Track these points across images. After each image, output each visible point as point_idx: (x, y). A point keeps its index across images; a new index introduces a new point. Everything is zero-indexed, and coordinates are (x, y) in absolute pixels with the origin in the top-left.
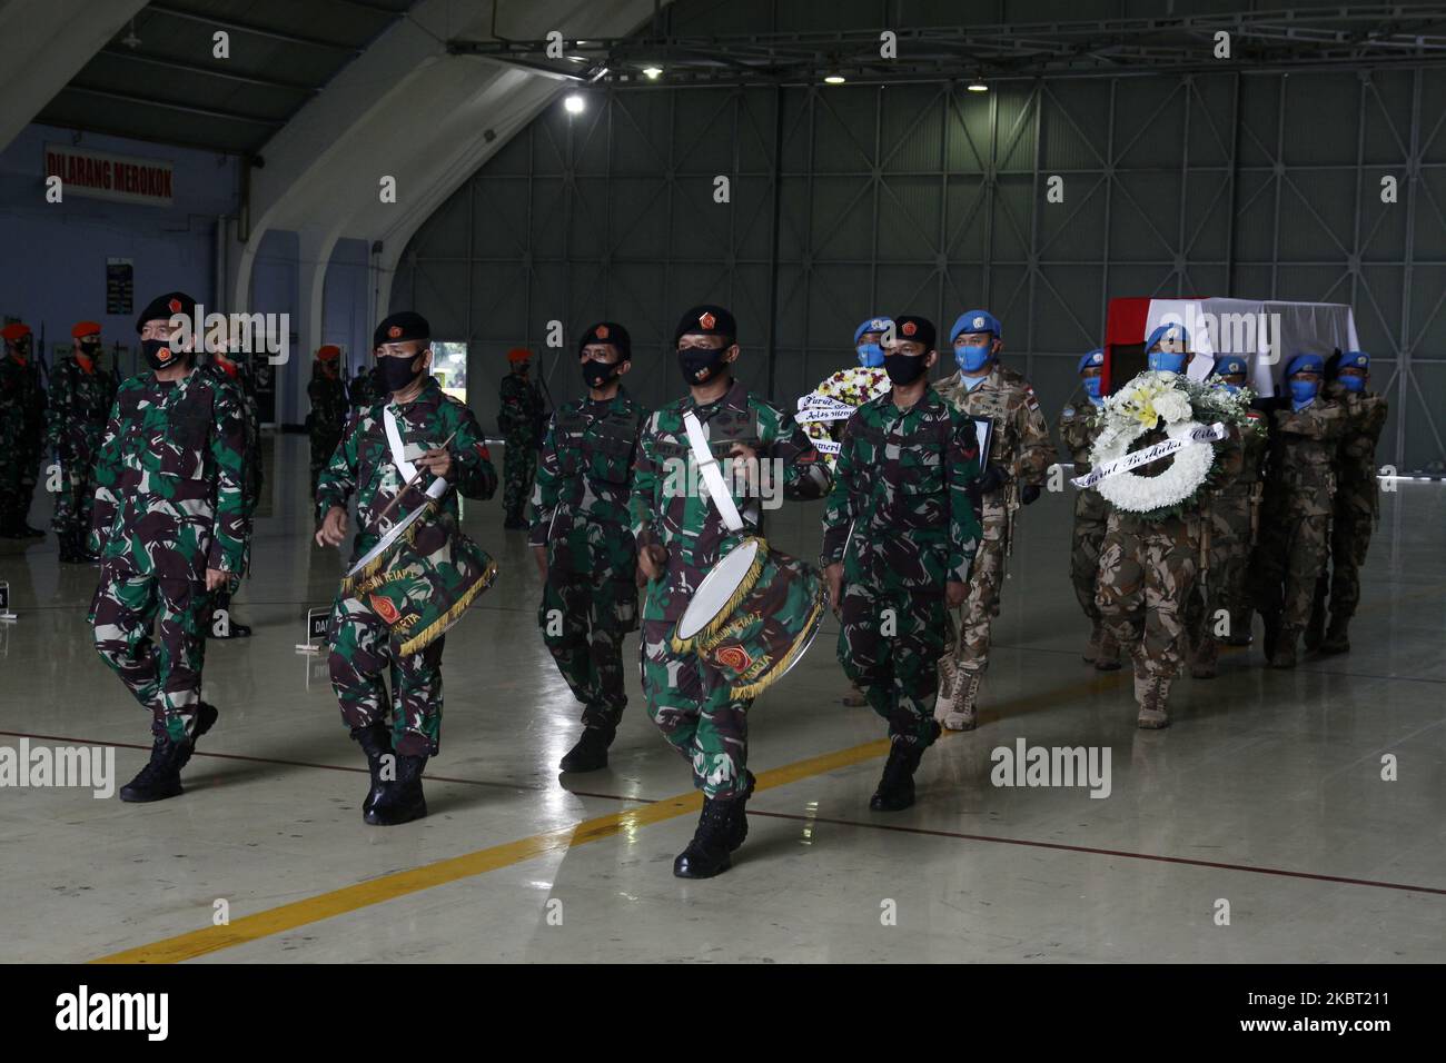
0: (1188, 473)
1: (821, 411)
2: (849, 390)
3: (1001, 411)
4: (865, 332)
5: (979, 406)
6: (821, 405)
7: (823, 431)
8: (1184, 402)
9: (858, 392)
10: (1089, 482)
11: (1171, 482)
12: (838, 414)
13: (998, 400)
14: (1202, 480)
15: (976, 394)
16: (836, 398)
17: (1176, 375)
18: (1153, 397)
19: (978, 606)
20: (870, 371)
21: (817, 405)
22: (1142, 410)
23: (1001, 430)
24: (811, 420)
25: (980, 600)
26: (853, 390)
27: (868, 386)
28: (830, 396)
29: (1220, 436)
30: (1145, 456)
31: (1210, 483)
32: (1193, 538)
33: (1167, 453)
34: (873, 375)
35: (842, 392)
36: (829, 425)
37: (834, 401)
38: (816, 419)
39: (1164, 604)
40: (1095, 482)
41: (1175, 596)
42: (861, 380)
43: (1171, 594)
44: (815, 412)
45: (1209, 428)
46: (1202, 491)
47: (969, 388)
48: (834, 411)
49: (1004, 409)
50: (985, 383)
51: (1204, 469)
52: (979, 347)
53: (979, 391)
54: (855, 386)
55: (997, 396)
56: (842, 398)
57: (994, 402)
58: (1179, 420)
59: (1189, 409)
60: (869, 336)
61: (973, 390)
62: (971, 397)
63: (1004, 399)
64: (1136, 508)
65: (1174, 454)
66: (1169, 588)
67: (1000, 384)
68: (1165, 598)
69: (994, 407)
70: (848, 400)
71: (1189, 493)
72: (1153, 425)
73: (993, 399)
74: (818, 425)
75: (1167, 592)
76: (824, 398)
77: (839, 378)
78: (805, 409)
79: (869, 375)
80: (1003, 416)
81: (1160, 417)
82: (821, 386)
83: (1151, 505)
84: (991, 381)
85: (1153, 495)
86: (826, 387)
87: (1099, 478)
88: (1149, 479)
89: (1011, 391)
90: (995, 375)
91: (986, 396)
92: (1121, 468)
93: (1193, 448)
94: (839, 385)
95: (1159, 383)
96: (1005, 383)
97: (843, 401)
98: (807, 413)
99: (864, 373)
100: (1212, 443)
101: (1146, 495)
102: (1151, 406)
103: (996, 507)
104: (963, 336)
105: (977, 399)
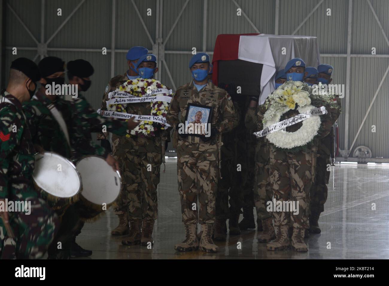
0: (310, 130)
1: (122, 99)
2: (135, 89)
3: (215, 101)
4: (143, 62)
5: (204, 99)
6: (122, 96)
7: (123, 109)
8: (307, 97)
9: (140, 90)
10: (263, 134)
11: (302, 134)
12: (130, 100)
13: (213, 96)
14: (316, 133)
15: (203, 93)
16: (129, 93)
17: (302, 83)
18: (293, 94)
19: (211, 193)
20: (146, 80)
21: (119, 96)
22: (287, 100)
23: (216, 110)
24: (117, 103)
25: (211, 190)
26: (137, 89)
27: (145, 87)
28: (126, 92)
29: (324, 113)
30: (289, 122)
31: (319, 135)
32: (309, 161)
33: (299, 121)
34: (147, 82)
35: (132, 90)
36: (125, 106)
37: (128, 94)
38: (119, 103)
39: (300, 194)
40: (266, 134)
41: (304, 189)
42: (141, 84)
43: (302, 189)
44: (119, 99)
45: (318, 109)
46: (316, 139)
47: (199, 89)
48: (129, 99)
49: (217, 100)
50: (206, 87)
51: (317, 128)
52: (204, 70)
53: (204, 91)
54: (138, 87)
55: (212, 93)
56: (131, 93)
57: (212, 97)
58: (305, 106)
59: (310, 100)
60: (145, 63)
61: (201, 91)
62: (200, 94)
63: (216, 96)
64: (286, 147)
65: (302, 121)
66: (301, 186)
67: (213, 87)
68: (300, 191)
69: (212, 99)
70: (134, 94)
71: (310, 140)
72: (293, 107)
73: (211, 95)
74: (120, 106)
75: (300, 188)
76: (123, 92)
77: (130, 83)
78: (113, 98)
79: (145, 82)
80: (216, 103)
81: (296, 104)
82: (121, 87)
83: (292, 146)
84: (209, 86)
85: (293, 141)
86: (124, 87)
87: (268, 132)
88: (291, 133)
89: (219, 91)
90: (211, 83)
91: (208, 94)
92: (278, 128)
93: (312, 118)
94: (130, 86)
95: (295, 87)
96: (215, 87)
97: (132, 94)
98: (114, 100)
99: (142, 81)
100: (320, 116)
101: (290, 141)
102: (292, 98)
103: (213, 145)
104: (196, 65)
105: (203, 95)
